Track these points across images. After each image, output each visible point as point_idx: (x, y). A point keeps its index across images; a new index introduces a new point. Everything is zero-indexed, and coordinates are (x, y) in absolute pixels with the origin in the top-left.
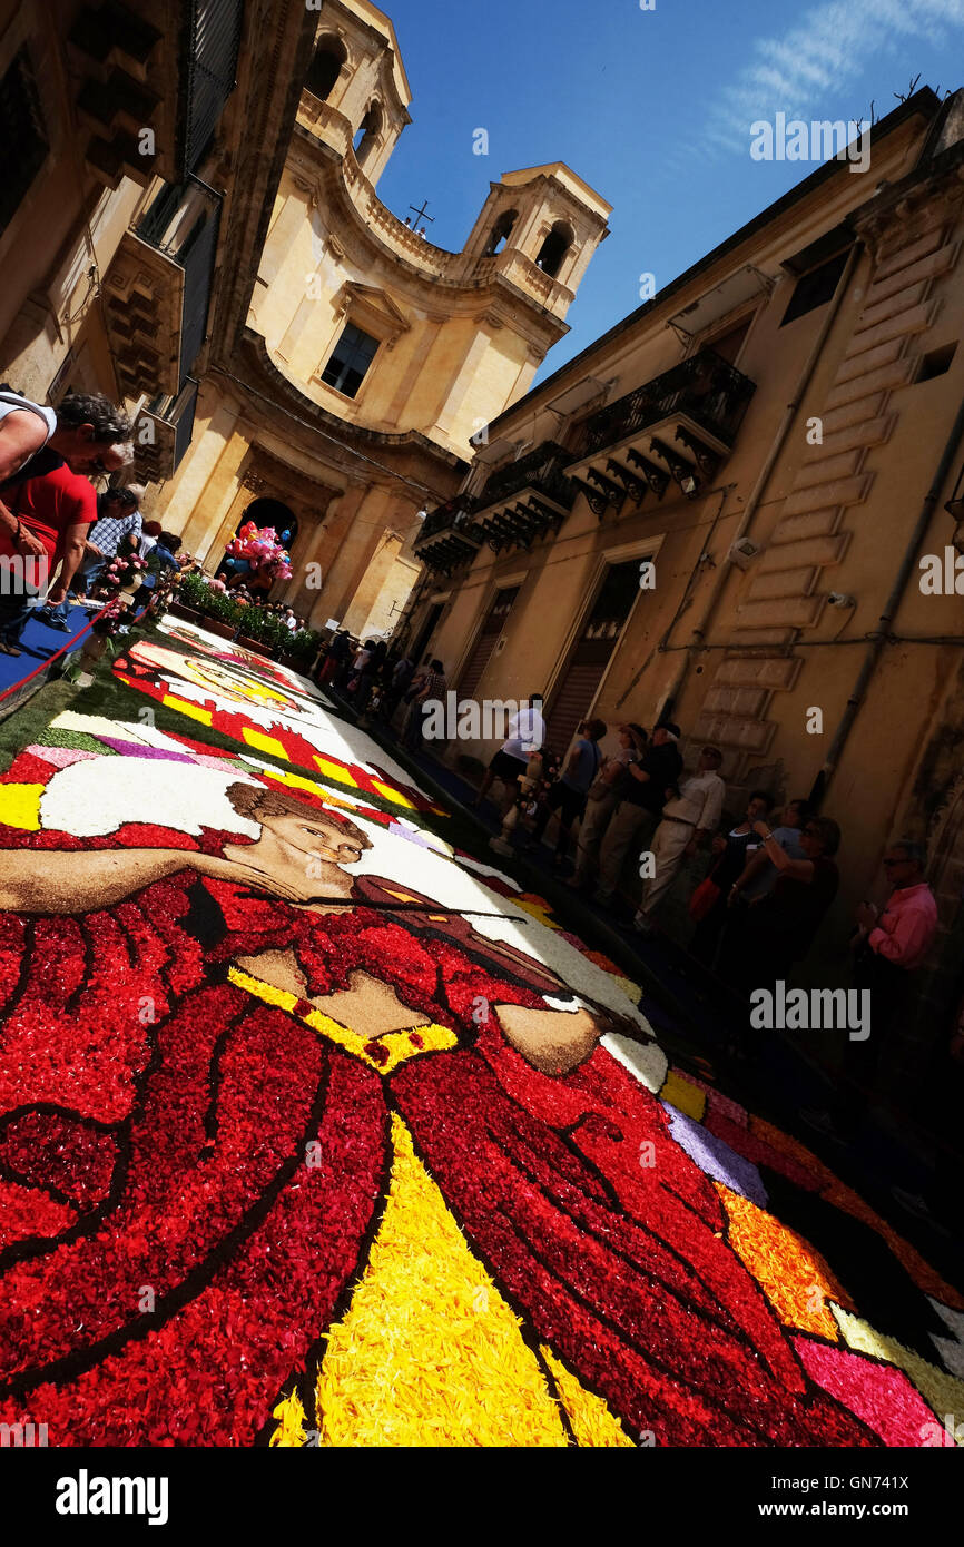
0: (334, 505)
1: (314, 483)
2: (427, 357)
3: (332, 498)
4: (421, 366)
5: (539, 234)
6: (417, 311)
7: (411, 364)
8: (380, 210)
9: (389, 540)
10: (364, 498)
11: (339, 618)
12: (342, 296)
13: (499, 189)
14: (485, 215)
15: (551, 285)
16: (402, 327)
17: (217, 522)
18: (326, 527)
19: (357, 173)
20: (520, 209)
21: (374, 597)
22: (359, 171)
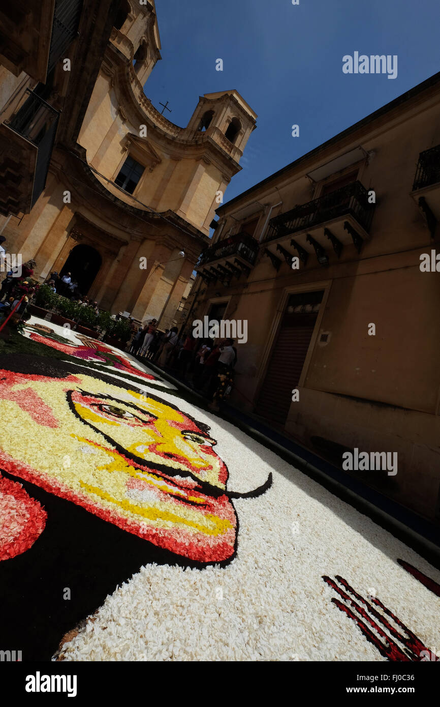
0: (123, 250)
1: (111, 237)
2: (171, 176)
3: (121, 246)
4: (168, 181)
5: (226, 122)
6: (164, 154)
7: (162, 180)
8: (145, 100)
9: (156, 268)
10: (140, 246)
11: (130, 310)
12: (126, 140)
13: (203, 100)
14: (197, 112)
15: (232, 147)
16: (157, 161)
17: (54, 256)
18: (118, 261)
19: (135, 77)
20: (215, 110)
21: (149, 298)
22: (136, 76)
